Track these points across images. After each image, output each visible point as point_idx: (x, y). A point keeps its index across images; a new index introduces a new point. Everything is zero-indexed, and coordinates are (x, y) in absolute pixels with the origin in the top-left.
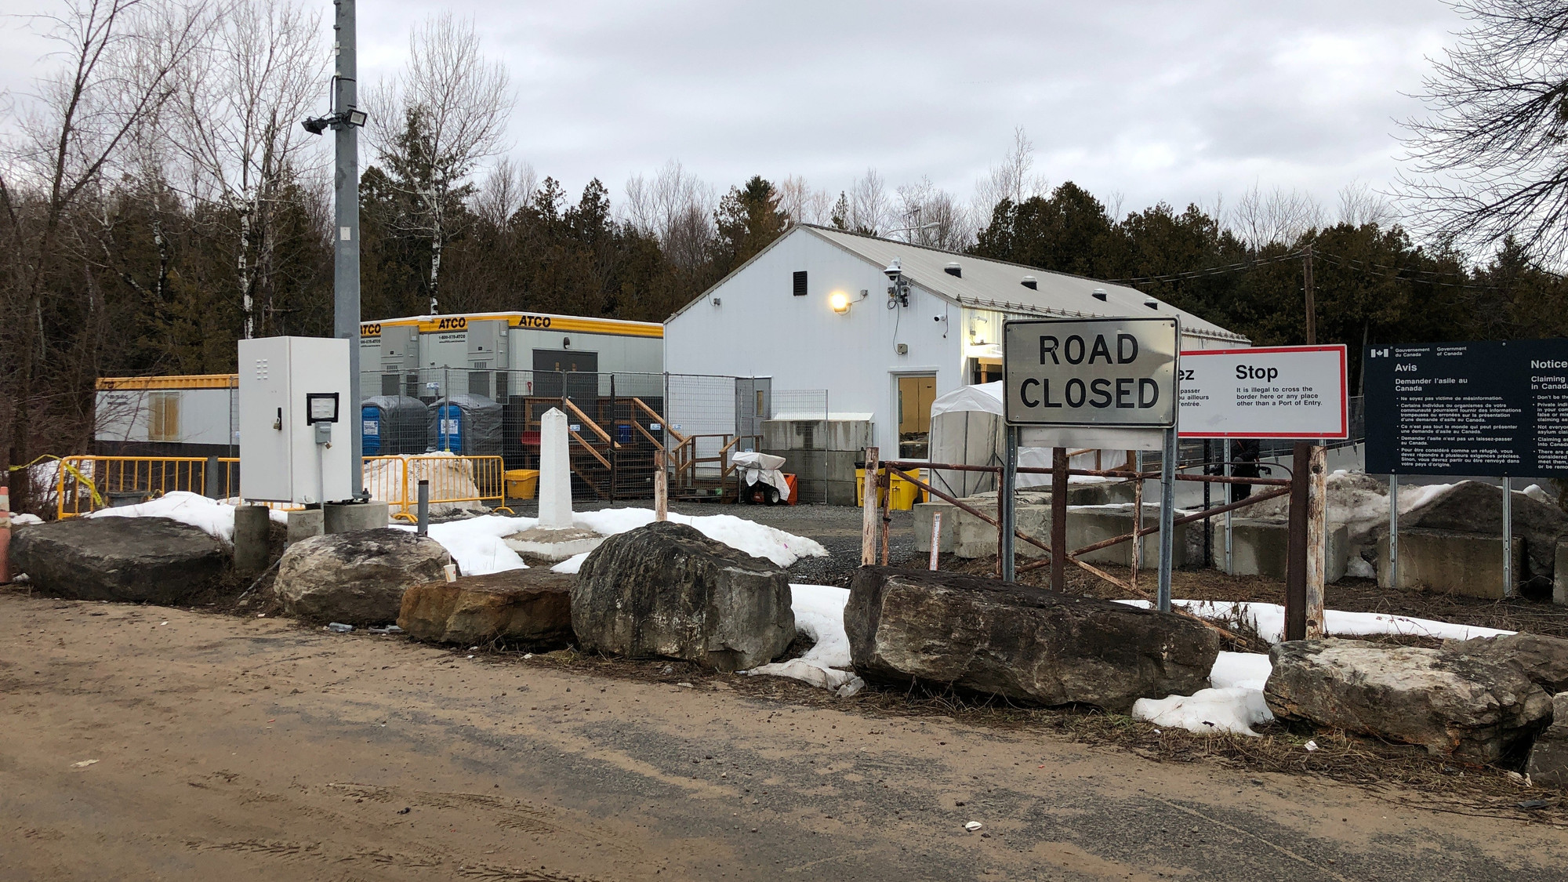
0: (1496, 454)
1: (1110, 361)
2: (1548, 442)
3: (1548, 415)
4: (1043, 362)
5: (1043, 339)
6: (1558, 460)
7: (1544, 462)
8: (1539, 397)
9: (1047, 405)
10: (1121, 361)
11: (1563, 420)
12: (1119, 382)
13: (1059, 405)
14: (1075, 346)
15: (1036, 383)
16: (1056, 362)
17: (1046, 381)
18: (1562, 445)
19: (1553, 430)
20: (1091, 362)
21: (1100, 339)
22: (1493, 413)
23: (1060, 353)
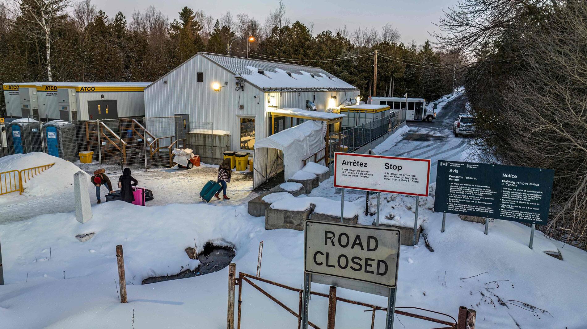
0: (485, 209)
1: (362, 249)
2: (505, 206)
3: (507, 196)
4: (326, 244)
5: (327, 232)
6: (508, 213)
7: (503, 214)
8: (504, 188)
9: (328, 265)
10: (369, 249)
11: (512, 198)
12: (367, 260)
13: (334, 267)
14: (344, 239)
15: (322, 254)
16: (334, 245)
17: (328, 254)
18: (510, 208)
19: (507, 202)
20: (352, 247)
21: (358, 237)
22: (486, 193)
23: (336, 240)
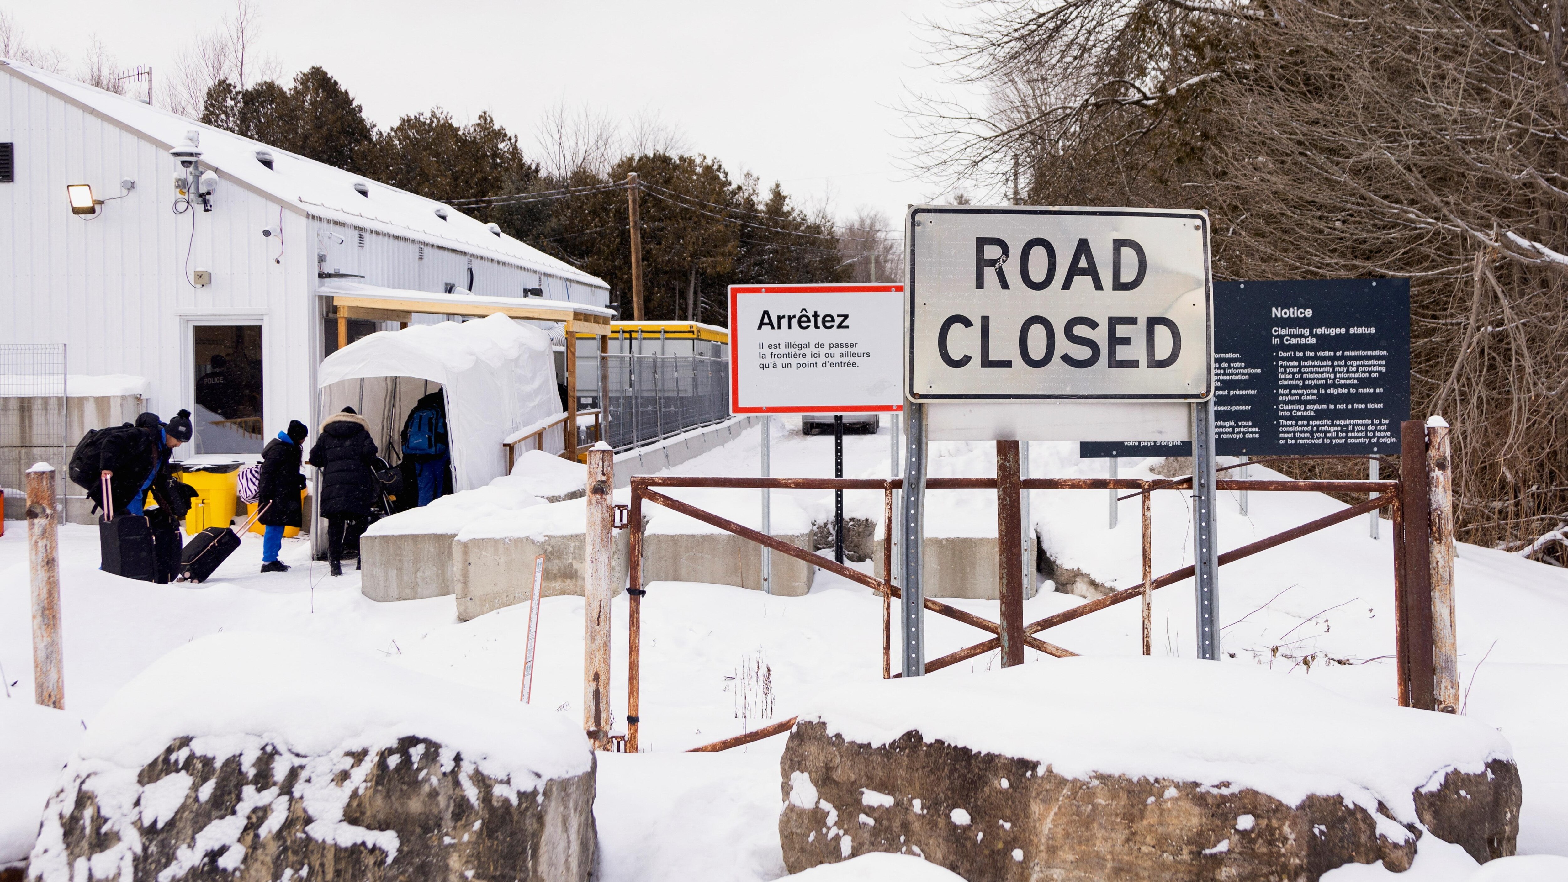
0: (1233, 427)
1: (1098, 286)
2: (1291, 411)
3: (1291, 376)
4: (980, 285)
5: (982, 242)
6: (1301, 432)
7: (1286, 435)
8: (1281, 354)
9: (987, 363)
10: (1119, 286)
11: (1307, 382)
12: (1114, 322)
13: (1008, 364)
14: (1038, 259)
15: (967, 323)
16: (1005, 285)
17: (985, 320)
18: (1305, 413)
19: (1295, 395)
20: (1066, 286)
21: (1083, 246)
22: (1230, 374)
23: (1012, 269)
